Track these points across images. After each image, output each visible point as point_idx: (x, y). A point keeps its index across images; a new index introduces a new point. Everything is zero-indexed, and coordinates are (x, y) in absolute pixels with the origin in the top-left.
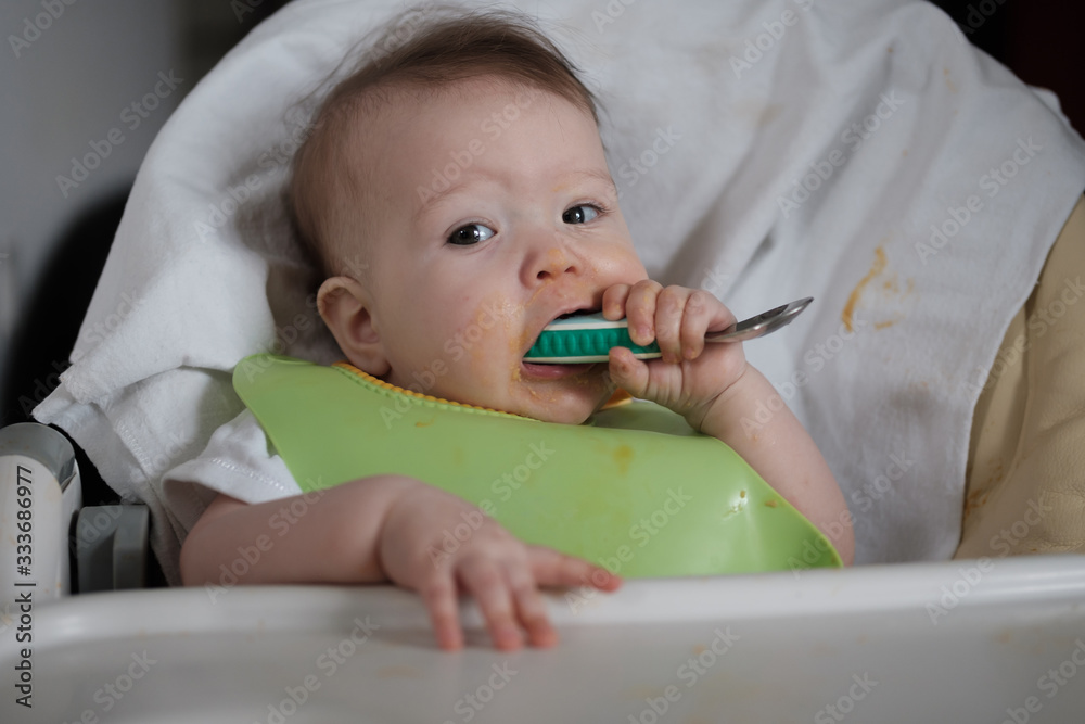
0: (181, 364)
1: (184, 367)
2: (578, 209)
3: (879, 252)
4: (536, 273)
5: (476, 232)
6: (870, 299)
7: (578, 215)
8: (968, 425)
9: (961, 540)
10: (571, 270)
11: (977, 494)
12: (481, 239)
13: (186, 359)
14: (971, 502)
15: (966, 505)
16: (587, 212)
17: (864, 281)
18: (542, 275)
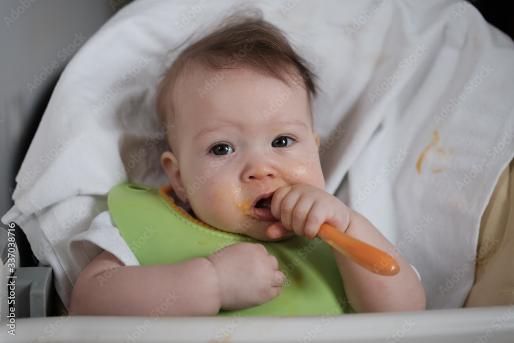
0: (77, 193)
1: (79, 195)
2: (285, 138)
3: (436, 133)
4: (249, 176)
5: (226, 148)
6: (430, 157)
7: (284, 142)
8: (478, 226)
9: (475, 282)
10: (270, 175)
11: (482, 259)
12: (229, 153)
13: (79, 191)
14: (480, 263)
15: (477, 265)
16: (289, 142)
17: (428, 148)
18: (251, 177)
